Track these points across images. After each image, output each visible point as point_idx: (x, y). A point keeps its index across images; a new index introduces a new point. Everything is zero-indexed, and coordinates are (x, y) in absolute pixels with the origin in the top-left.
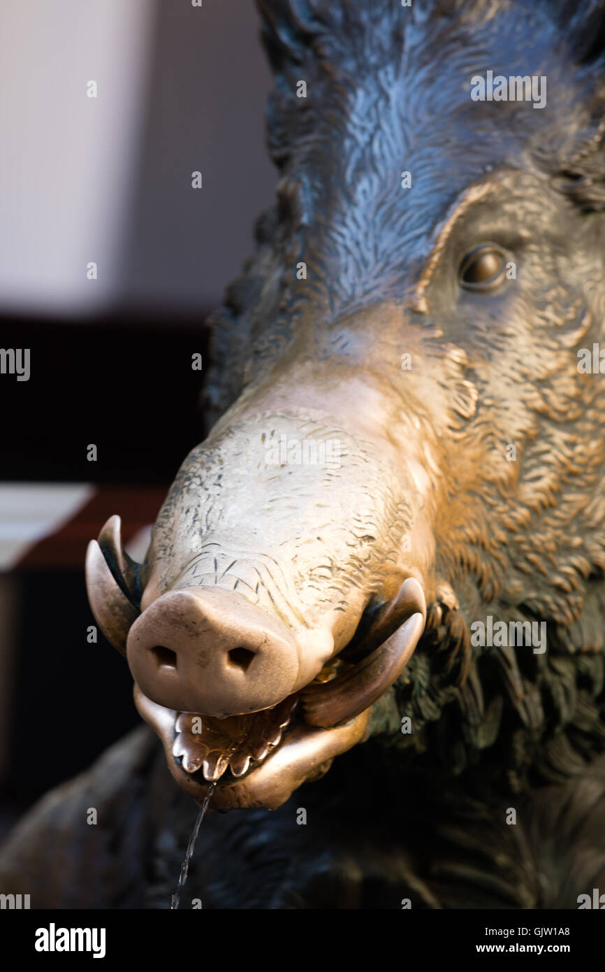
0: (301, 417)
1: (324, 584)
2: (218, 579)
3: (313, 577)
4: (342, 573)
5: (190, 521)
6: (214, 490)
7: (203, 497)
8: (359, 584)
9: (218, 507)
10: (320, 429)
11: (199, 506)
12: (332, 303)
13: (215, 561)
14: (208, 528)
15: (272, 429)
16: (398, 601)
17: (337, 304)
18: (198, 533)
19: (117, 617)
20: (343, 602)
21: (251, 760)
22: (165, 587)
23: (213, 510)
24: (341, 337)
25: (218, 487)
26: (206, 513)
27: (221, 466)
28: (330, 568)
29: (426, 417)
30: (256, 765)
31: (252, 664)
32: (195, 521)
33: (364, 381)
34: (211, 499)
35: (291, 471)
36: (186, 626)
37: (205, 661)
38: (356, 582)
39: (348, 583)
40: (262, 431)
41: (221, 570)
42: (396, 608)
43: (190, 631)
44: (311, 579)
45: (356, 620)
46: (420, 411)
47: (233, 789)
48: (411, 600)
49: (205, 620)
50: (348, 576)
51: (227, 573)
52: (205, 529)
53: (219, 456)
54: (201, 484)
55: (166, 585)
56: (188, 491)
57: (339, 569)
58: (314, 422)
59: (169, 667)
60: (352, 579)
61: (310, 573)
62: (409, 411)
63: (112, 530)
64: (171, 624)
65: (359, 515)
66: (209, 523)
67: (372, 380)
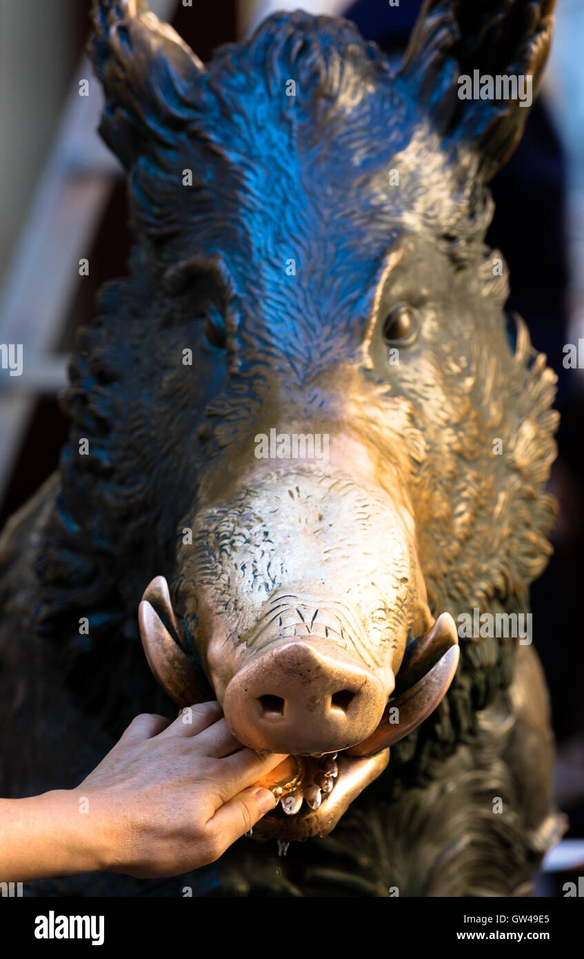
0: (316, 473)
1: (384, 625)
2: (309, 628)
3: (374, 619)
4: (392, 614)
5: (251, 577)
6: (266, 547)
7: (257, 554)
8: (403, 623)
9: (276, 562)
10: (337, 483)
11: (255, 562)
12: (293, 366)
13: (298, 612)
14: (274, 582)
15: (295, 486)
16: (435, 636)
17: (299, 367)
18: (264, 587)
19: (177, 671)
20: (395, 640)
21: (322, 792)
22: (238, 640)
23: (272, 565)
24: (315, 397)
25: (269, 543)
26: (266, 568)
27: (263, 524)
28: (384, 610)
29: (397, 464)
30: (325, 796)
31: (352, 704)
32: (255, 577)
33: (350, 436)
34: (266, 555)
35: (331, 523)
36: (301, 674)
37: (312, 705)
38: (401, 621)
39: (397, 623)
40: (288, 488)
41: (308, 620)
42: (434, 641)
43: (304, 678)
44: (374, 622)
45: (402, 654)
46: (393, 460)
47: (308, 820)
48: (447, 634)
49: (319, 668)
50: (395, 616)
51: (314, 622)
52: (270, 583)
53: (255, 514)
54: (248, 541)
55: (239, 637)
56: (234, 548)
57: (390, 610)
58: (329, 477)
59: (275, 715)
60: (399, 618)
61: (372, 616)
62: (387, 460)
63: (160, 590)
64: (286, 673)
65: (395, 560)
66: (273, 577)
67: (354, 434)
